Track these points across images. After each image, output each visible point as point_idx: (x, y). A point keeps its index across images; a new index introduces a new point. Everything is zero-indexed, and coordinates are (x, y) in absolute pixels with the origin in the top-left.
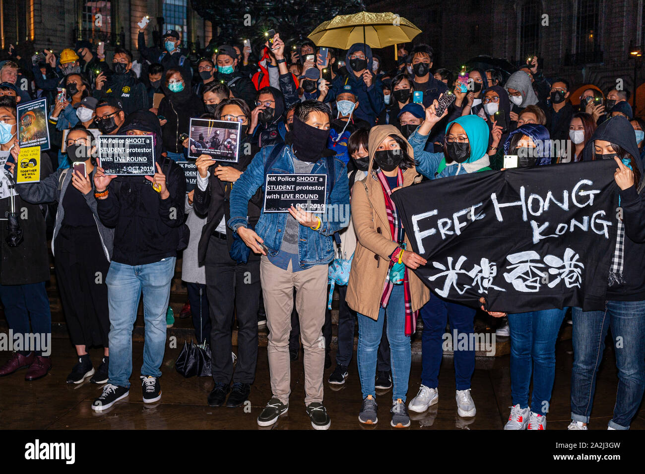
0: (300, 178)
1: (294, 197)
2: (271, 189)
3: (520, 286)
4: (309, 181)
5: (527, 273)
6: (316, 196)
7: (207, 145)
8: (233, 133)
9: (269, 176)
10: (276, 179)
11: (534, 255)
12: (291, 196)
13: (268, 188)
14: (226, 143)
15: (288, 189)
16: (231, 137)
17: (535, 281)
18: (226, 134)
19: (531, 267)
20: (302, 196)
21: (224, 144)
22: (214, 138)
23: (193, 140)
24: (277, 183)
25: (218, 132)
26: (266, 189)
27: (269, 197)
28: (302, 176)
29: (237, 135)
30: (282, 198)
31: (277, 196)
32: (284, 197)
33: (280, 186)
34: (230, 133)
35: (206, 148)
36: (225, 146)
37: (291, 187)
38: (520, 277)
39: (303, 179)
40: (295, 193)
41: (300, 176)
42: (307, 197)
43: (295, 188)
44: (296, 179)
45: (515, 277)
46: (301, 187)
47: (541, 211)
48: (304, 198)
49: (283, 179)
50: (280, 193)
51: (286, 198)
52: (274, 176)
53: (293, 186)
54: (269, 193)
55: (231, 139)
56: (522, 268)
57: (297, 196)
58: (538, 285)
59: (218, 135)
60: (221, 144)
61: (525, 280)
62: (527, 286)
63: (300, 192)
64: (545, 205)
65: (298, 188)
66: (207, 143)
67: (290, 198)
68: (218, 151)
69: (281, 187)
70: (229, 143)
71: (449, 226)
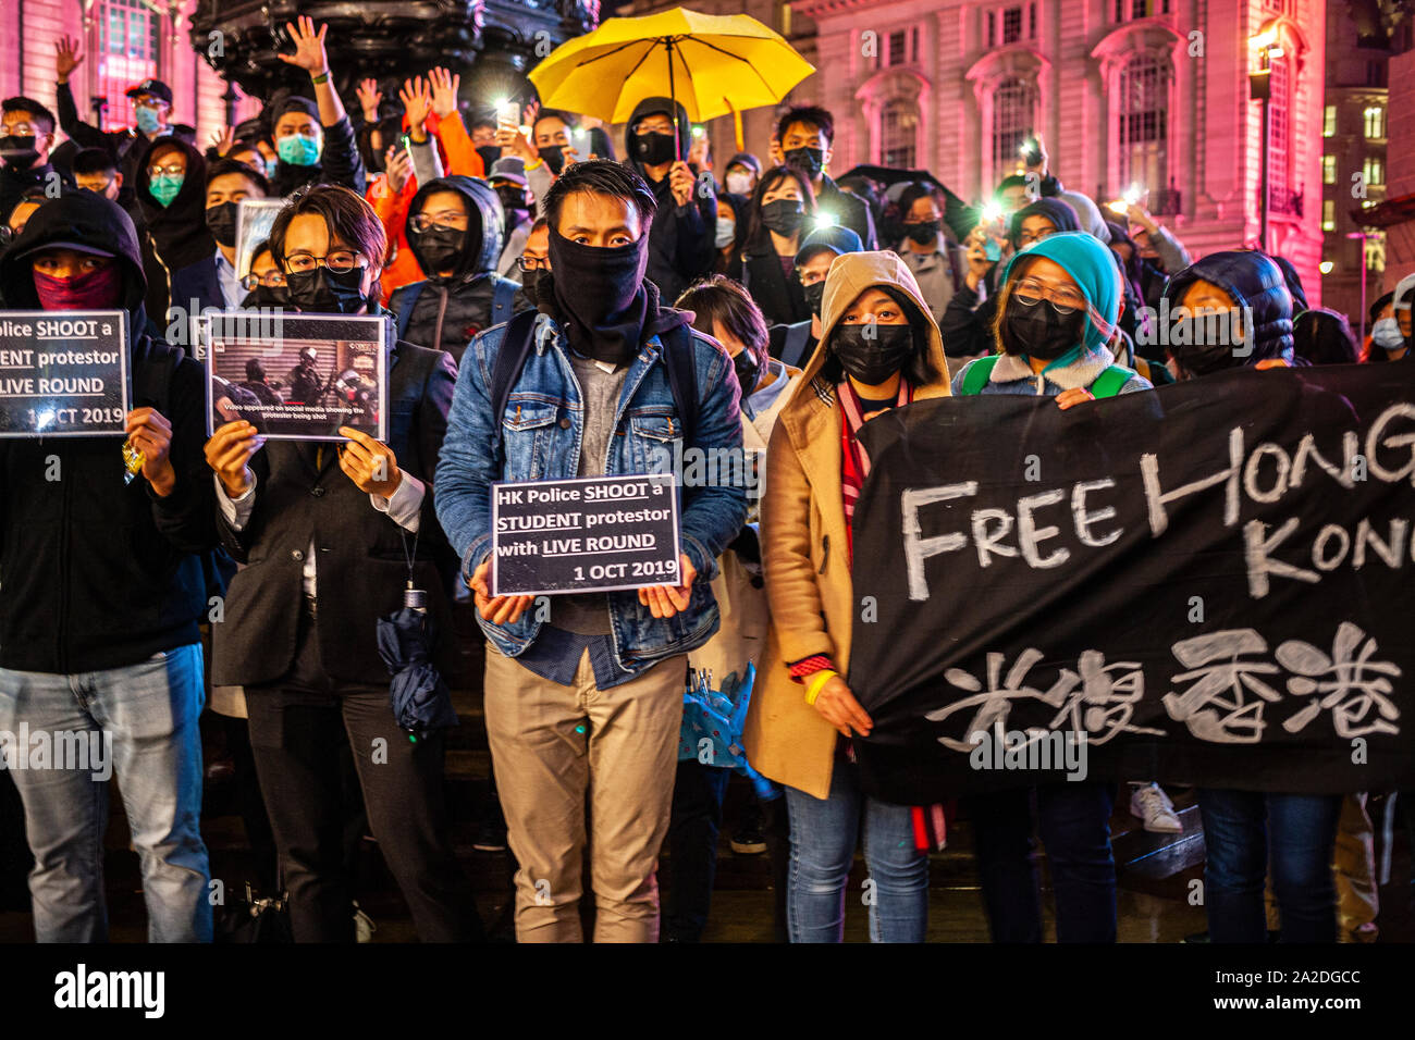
0: (594, 491)
1: (583, 547)
2: (509, 529)
3: (1209, 729)
4: (623, 496)
5: (1228, 694)
6: (648, 540)
7: (279, 394)
8: (362, 354)
9: (500, 490)
10: (524, 497)
11: (1253, 642)
12: (574, 545)
13: (500, 526)
14: (340, 384)
15: (563, 525)
16: (356, 366)
17: (1251, 714)
18: (340, 357)
19: (1242, 675)
20: (605, 544)
21: (335, 389)
22: (298, 370)
23: (226, 382)
24: (525, 509)
25: (312, 353)
26: (496, 528)
27: (507, 551)
28: (601, 484)
29: (374, 358)
30: (546, 551)
31: (531, 548)
32: (550, 548)
33: (535, 518)
34: (352, 354)
35: (275, 402)
36: (338, 393)
37: (571, 518)
38: (1208, 706)
39: (605, 492)
40: (583, 534)
41: (593, 484)
42: (620, 544)
43: (582, 521)
44: (583, 494)
45: (1196, 704)
46: (601, 517)
47: (1280, 487)
48: (613, 548)
49: (545, 498)
50: (537, 538)
51: (559, 551)
52: (516, 489)
53: (576, 516)
54: (505, 540)
55: (357, 370)
56: (1215, 681)
57: (591, 543)
58: (1258, 724)
59: (314, 361)
60: (327, 390)
61: (1223, 713)
62: (1229, 729)
63: (598, 531)
64: (1292, 472)
65: (592, 520)
66: (278, 386)
67: (569, 551)
68: (318, 409)
69: (539, 521)
70: (351, 382)
71: (1003, 532)
